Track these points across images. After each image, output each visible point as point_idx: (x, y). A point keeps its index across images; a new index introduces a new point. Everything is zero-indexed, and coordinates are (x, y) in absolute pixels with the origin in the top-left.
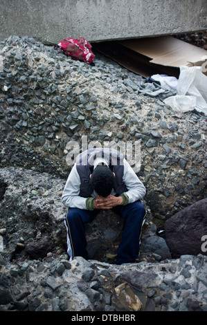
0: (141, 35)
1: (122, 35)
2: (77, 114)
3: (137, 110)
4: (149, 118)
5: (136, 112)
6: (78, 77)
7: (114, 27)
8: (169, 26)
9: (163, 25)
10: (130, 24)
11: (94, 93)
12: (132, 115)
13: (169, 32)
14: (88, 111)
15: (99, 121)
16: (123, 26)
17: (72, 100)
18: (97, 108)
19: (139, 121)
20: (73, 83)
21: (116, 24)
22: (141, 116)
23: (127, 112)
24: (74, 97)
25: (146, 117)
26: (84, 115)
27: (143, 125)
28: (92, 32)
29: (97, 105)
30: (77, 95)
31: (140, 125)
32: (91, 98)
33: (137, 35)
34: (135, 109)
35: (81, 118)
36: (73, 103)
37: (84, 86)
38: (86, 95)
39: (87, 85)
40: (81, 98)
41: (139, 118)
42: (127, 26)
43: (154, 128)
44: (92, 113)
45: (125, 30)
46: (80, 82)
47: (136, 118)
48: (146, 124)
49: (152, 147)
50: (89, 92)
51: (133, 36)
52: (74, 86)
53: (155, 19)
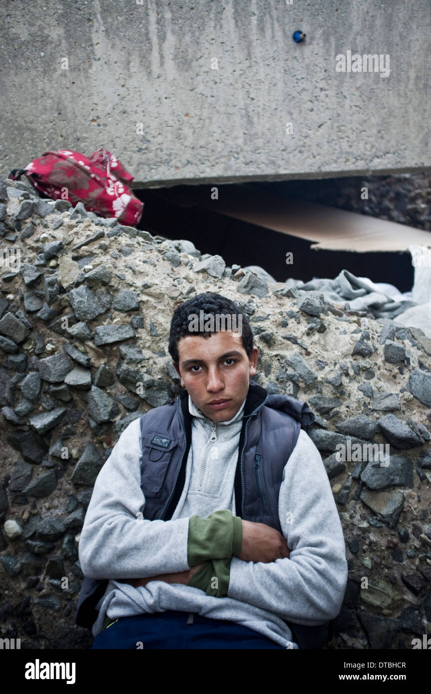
0: (282, 171)
1: (226, 169)
2: (62, 365)
3: (310, 332)
4: (363, 363)
5: (307, 341)
6: (71, 227)
7: (202, 143)
8: (360, 148)
9: (345, 145)
10: (250, 137)
11: (129, 277)
12: (291, 353)
13: (360, 165)
14: (107, 349)
15: (149, 386)
16: (230, 142)
17: (45, 311)
18: (143, 334)
19: (320, 375)
20: (47, 247)
21: (211, 134)
22: (327, 356)
23: (268, 340)
24: (52, 300)
25: (349, 362)
26: (88, 367)
27: (340, 391)
28: (137, 157)
29: (141, 324)
30: (62, 290)
31: (327, 392)
32: (119, 296)
33: (269, 171)
34: (299, 329)
35: (77, 378)
36: (47, 322)
37: (92, 255)
38: (96, 283)
39: (105, 249)
40: (80, 296)
41: (321, 365)
42: (240, 141)
43: (388, 403)
44: (122, 358)
45: (234, 153)
46: (78, 241)
47: (309, 364)
48: (353, 388)
49: (390, 487)
50: (109, 275)
51: (259, 172)
52: (52, 256)
53: (320, 127)
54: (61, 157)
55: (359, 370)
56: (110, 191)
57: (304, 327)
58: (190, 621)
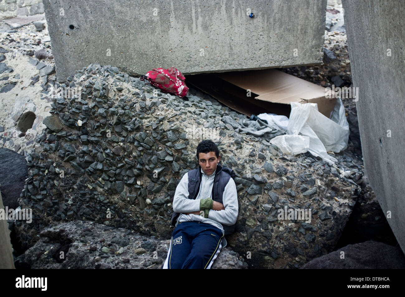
0: (244, 68)
1: (221, 67)
2: (164, 154)
3: (237, 149)
4: (251, 159)
5: (236, 152)
6: (167, 110)
7: (212, 57)
8: (277, 57)
9: (270, 57)
10: (231, 55)
11: (185, 129)
12: (231, 155)
13: (277, 64)
14: (177, 151)
15: (190, 162)
16: (223, 57)
17: (159, 137)
18: (189, 147)
19: (238, 162)
20: (160, 117)
21: (216, 54)
22: (241, 156)
23: (225, 152)
24: (161, 134)
25: (247, 158)
26: (172, 155)
27: (244, 167)
28: (186, 63)
29: (188, 144)
30: (164, 132)
31: (240, 167)
32: (182, 135)
33: (239, 67)
34: (234, 148)
35: (168, 158)
36: (159, 141)
37: (173, 121)
38: (176, 131)
39: (177, 119)
40: (170, 134)
41: (239, 159)
42: (227, 56)
43: (257, 171)
44: (182, 153)
45: (225, 61)
46: (169, 116)
47: (235, 159)
48: (247, 166)
49: (255, 194)
50: (179, 128)
51: (235, 68)
52: (161, 120)
53: (260, 50)
54: (160, 73)
55: (250, 161)
56: (177, 85)
57: (235, 148)
58: (199, 223)
